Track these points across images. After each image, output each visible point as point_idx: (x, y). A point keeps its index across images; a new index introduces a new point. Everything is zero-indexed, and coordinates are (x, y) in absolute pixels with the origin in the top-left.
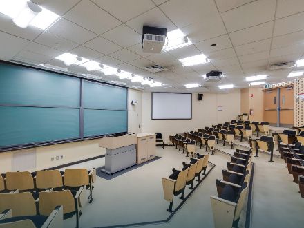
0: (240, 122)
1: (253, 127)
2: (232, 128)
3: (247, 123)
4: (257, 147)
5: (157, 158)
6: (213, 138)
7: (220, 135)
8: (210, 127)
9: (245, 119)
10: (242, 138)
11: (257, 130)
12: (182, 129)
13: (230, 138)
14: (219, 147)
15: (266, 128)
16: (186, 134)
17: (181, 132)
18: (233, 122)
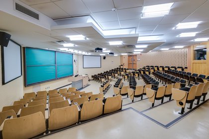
0: (120, 69)
1: (124, 70)
2: (117, 71)
3: (122, 69)
4: (125, 78)
5: (89, 85)
6: (110, 75)
7: (113, 74)
8: (109, 71)
9: (122, 67)
10: (120, 75)
11: (126, 71)
12: (97, 72)
13: (116, 75)
14: (113, 79)
15: (128, 71)
16: (98, 74)
17: (97, 74)
18: (118, 68)
